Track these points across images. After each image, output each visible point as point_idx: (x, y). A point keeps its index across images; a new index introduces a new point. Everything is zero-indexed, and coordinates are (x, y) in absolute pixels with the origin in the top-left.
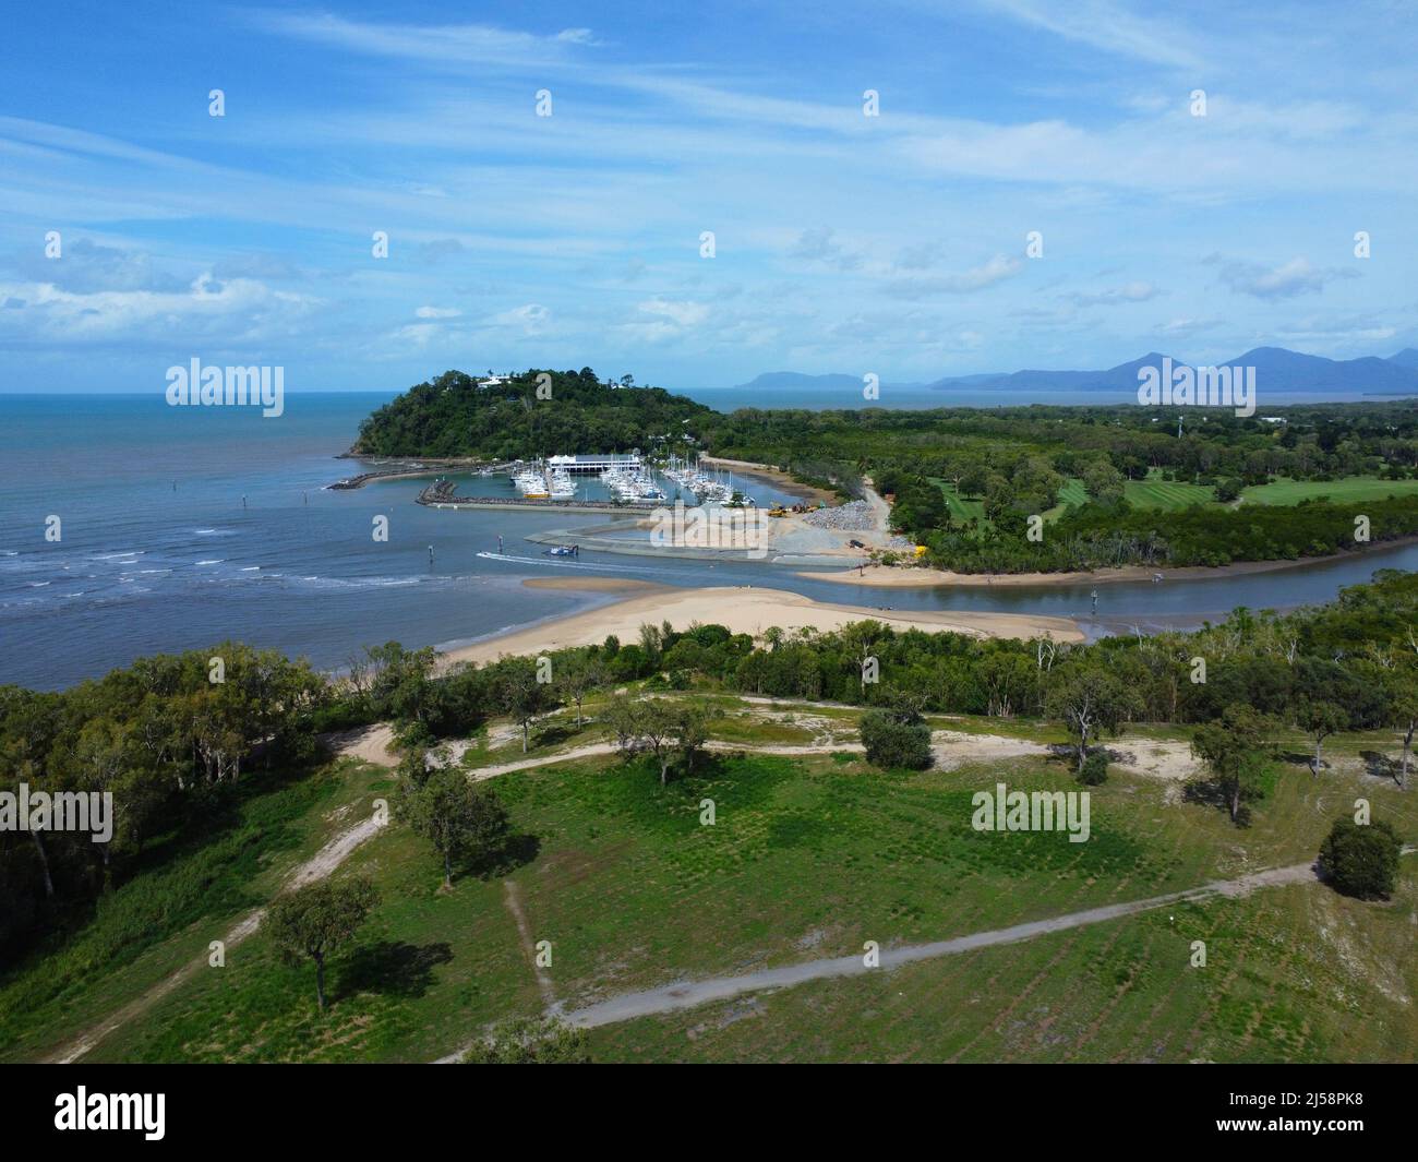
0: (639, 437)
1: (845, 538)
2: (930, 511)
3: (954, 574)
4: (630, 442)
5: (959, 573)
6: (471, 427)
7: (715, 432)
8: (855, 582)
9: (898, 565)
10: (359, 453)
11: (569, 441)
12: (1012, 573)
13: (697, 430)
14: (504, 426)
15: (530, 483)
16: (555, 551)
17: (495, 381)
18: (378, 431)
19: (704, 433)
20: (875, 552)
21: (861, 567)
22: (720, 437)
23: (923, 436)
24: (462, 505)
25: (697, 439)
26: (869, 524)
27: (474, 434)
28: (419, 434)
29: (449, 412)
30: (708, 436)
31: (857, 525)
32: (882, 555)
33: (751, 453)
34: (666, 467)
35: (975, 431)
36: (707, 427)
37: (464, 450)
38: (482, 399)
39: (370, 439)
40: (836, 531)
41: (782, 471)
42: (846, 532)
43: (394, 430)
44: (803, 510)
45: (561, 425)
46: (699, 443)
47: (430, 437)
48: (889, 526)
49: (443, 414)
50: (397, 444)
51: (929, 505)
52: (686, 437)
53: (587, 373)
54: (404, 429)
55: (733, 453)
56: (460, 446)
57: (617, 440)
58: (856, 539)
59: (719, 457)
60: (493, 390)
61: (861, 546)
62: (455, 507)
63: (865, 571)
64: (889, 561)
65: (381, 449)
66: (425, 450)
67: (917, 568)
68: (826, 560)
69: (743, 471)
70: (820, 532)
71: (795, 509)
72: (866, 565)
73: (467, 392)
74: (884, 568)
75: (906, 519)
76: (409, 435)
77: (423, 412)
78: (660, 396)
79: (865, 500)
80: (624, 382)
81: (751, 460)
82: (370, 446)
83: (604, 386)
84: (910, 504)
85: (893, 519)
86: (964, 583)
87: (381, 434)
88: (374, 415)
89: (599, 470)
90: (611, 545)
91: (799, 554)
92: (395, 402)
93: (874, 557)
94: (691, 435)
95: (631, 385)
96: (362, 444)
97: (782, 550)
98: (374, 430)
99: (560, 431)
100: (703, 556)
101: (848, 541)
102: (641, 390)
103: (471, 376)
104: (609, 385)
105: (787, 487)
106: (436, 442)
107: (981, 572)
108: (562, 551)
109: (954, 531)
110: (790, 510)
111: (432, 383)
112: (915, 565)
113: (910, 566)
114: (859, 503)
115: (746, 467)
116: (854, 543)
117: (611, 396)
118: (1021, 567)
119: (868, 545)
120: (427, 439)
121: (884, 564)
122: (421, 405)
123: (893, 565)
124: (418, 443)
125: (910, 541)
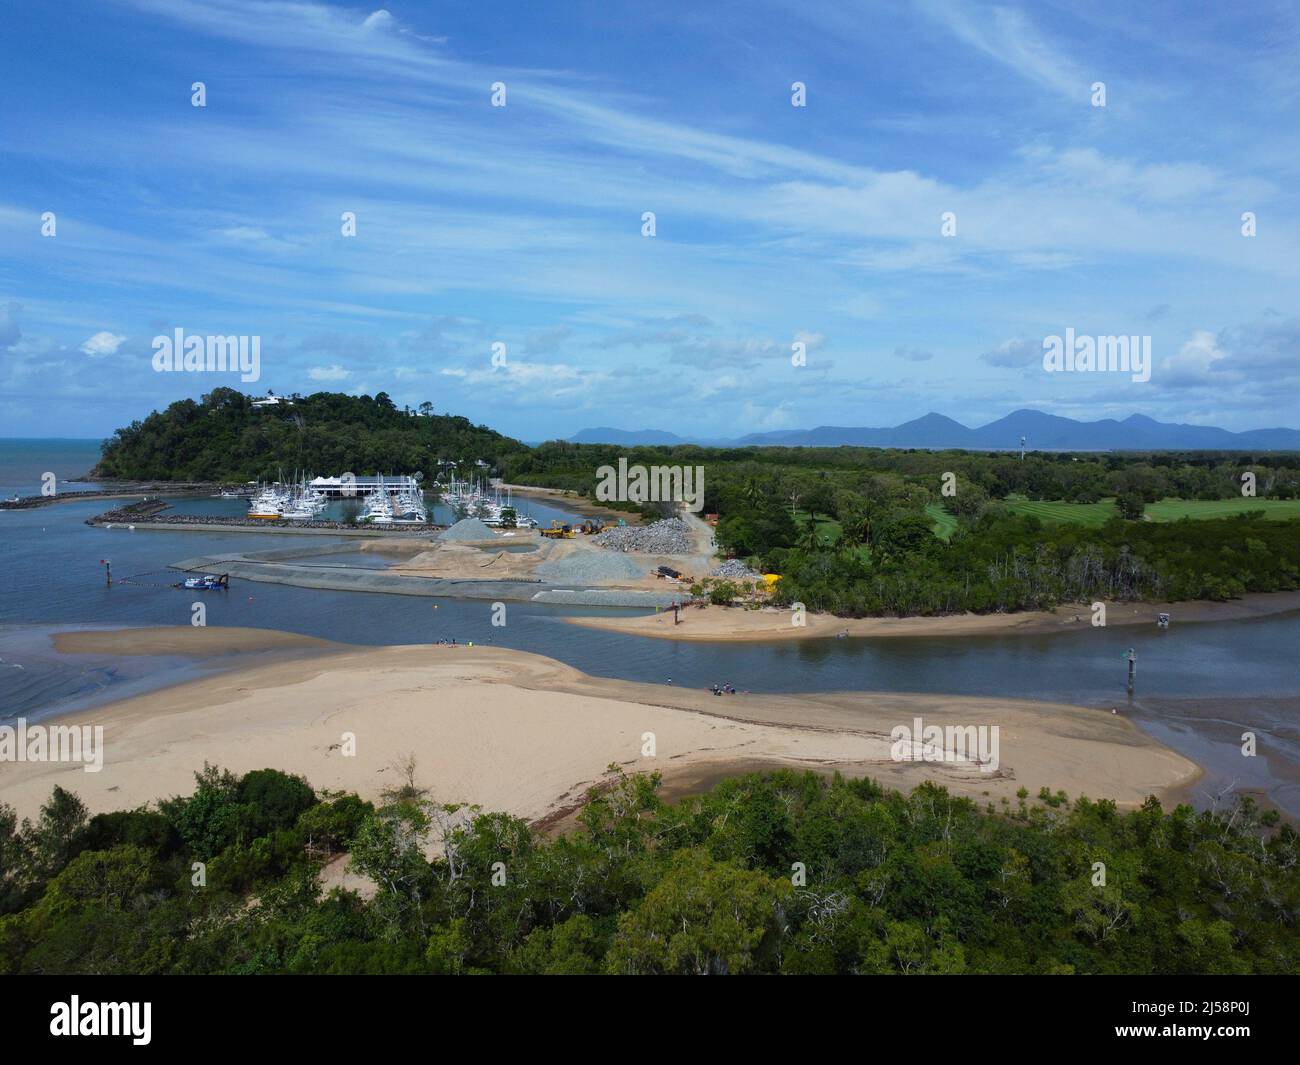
0: (425, 461)
1: (648, 562)
2: (773, 526)
3: (835, 618)
4: (413, 466)
5: (840, 615)
6: (233, 447)
7: (511, 458)
8: (667, 633)
9: (738, 604)
10: (101, 476)
11: (342, 462)
12: (928, 614)
13: (493, 455)
14: (270, 448)
15: (268, 503)
16: (191, 583)
17: (273, 400)
18: (124, 451)
19: (499, 458)
20: (698, 582)
21: (675, 608)
22: (516, 461)
23: (743, 465)
24: (142, 525)
25: (492, 466)
26: (687, 545)
27: (237, 456)
28: (172, 455)
29: (214, 431)
30: (503, 462)
31: (668, 547)
32: (711, 589)
33: (550, 477)
34: (446, 490)
35: (795, 462)
36: (504, 452)
37: (223, 474)
38: (253, 419)
39: (114, 459)
40: (637, 555)
41: (581, 495)
42: (651, 556)
43: (141, 451)
44: (595, 530)
45: (334, 445)
46: (494, 470)
47: (184, 459)
48: (716, 547)
49: (205, 434)
50: (145, 465)
51: (771, 520)
52: (480, 463)
53: (383, 398)
54: (154, 450)
55: (530, 478)
56: (219, 469)
57: (398, 462)
58: (669, 565)
59: (514, 484)
60: (268, 409)
61: (675, 575)
62: (132, 527)
63: (681, 615)
64: (722, 598)
65: (125, 471)
66: (176, 472)
67: (770, 609)
68: (616, 596)
69: (538, 496)
70: (612, 555)
71: (583, 529)
72: (684, 605)
73: (238, 411)
74: (713, 609)
75: (741, 536)
76: (159, 456)
77: (178, 429)
78: (461, 423)
79: (680, 519)
80: (423, 409)
81: (549, 485)
82: (113, 468)
83: (402, 413)
84: (744, 517)
85: (722, 538)
86: (852, 633)
87: (127, 455)
88: (119, 432)
89: (368, 493)
90: (290, 574)
91: (575, 588)
92: (147, 420)
93: (697, 591)
94: (486, 460)
95: (431, 413)
96: (102, 466)
97: (550, 582)
98: (120, 450)
99: (332, 452)
100: (425, 590)
101: (656, 569)
102: (440, 418)
103: (245, 395)
104: (407, 413)
105: (583, 510)
106: (190, 463)
107: (878, 614)
108: (202, 583)
109: (822, 549)
110: (578, 531)
111: (199, 402)
112: (767, 603)
113: (758, 605)
114: (670, 521)
115: (540, 492)
116: (665, 572)
117: (405, 421)
118: (944, 603)
119: (686, 574)
120: (181, 460)
121: (714, 603)
122: (177, 422)
123: (729, 604)
124: (169, 465)
125: (749, 567)
